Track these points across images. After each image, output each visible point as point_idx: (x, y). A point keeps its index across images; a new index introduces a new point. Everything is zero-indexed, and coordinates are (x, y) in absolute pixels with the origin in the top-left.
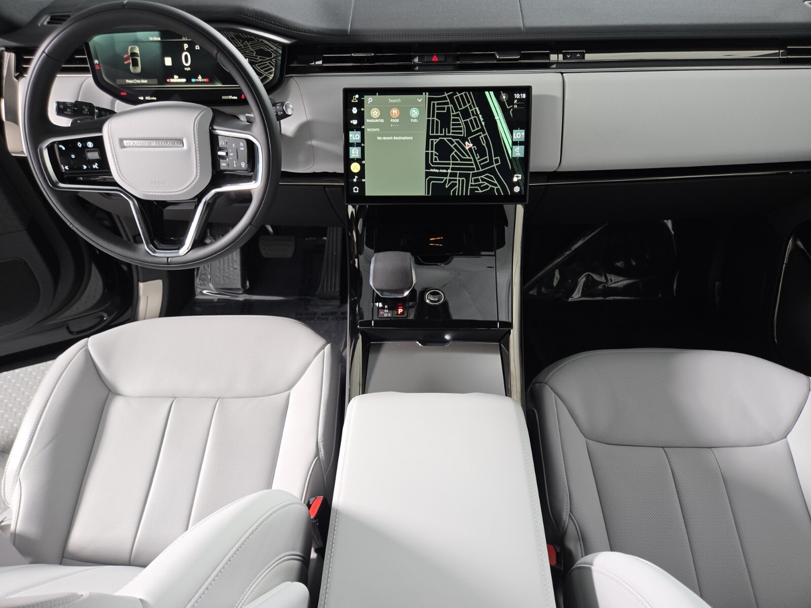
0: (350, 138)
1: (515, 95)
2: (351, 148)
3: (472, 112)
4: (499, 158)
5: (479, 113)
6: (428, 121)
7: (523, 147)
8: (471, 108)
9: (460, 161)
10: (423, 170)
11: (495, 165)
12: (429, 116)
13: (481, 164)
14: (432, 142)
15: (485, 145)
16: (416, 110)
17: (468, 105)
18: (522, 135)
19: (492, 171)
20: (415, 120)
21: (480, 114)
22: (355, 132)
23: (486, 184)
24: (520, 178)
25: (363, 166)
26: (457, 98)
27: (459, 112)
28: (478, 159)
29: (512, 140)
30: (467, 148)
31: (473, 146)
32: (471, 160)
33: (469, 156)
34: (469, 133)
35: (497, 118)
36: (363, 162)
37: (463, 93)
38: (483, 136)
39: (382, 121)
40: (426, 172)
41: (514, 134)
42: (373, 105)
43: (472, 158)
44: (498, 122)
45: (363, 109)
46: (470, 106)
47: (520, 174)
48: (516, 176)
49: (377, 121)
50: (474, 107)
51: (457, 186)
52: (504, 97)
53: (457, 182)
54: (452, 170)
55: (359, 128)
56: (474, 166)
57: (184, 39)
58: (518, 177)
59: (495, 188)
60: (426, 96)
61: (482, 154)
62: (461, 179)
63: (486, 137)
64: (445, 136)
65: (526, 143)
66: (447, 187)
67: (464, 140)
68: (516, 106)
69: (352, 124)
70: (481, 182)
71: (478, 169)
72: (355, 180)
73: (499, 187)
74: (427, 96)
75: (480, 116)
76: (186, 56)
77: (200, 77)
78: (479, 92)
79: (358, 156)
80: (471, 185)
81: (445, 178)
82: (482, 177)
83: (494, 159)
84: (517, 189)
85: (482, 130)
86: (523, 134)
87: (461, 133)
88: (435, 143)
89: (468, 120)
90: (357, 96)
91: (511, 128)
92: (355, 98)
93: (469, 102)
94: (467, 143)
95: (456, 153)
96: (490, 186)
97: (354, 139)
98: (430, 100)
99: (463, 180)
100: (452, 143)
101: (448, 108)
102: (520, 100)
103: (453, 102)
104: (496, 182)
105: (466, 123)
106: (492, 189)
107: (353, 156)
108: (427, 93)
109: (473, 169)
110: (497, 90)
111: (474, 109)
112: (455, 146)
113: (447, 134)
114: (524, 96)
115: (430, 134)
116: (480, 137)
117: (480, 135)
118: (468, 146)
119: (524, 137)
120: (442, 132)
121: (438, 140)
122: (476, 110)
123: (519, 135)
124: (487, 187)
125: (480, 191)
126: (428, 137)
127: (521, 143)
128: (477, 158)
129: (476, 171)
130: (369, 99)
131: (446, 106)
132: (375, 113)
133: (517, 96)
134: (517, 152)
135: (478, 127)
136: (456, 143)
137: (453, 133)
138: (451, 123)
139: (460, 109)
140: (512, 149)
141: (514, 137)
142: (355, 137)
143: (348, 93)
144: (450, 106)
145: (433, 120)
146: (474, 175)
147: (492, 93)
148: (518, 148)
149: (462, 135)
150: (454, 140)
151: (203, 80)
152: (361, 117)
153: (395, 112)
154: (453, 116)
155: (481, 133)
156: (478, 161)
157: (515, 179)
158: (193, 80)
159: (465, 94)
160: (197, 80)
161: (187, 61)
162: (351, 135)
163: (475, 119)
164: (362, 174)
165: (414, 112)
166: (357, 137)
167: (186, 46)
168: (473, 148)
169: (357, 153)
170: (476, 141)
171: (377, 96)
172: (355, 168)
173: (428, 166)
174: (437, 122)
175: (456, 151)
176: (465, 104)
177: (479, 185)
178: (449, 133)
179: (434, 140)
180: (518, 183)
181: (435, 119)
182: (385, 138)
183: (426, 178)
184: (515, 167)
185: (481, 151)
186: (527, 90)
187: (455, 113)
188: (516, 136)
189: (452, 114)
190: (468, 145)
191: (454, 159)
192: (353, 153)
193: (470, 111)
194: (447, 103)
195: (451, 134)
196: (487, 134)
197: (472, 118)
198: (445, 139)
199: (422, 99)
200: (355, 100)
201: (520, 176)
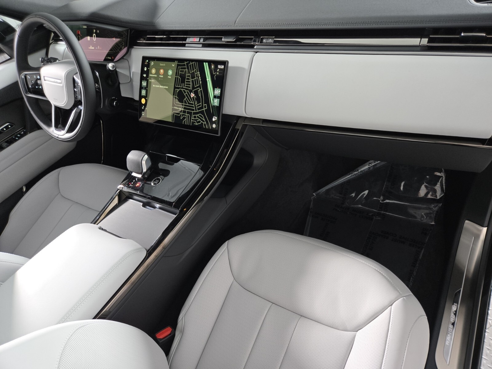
1: (218, 66)
2: (142, 90)
3: (196, 74)
4: (206, 105)
5: (199, 76)
6: (176, 78)
7: (219, 100)
8: (196, 72)
9: (188, 104)
10: (171, 107)
11: (204, 109)
12: (176, 75)
13: (198, 107)
14: (176, 90)
15: (200, 96)
16: (171, 71)
17: (195, 70)
18: (219, 92)
19: (202, 112)
20: (170, 77)
22: (144, 81)
23: (200, 120)
24: (216, 119)
25: (146, 101)
26: (190, 65)
27: (190, 74)
28: (197, 104)
29: (214, 94)
30: (192, 97)
31: (195, 96)
32: (192, 104)
33: (192, 102)
34: (193, 88)
35: (207, 80)
36: (147, 98)
37: (193, 63)
38: (200, 90)
39: (156, 76)
41: (215, 91)
42: (153, 67)
43: (193, 103)
44: (208, 82)
45: (149, 69)
46: (196, 71)
47: (216, 116)
48: (214, 118)
49: (154, 76)
50: (198, 72)
51: (186, 119)
52: (213, 67)
53: (186, 116)
54: (184, 109)
55: (146, 79)
56: (194, 108)
58: (215, 118)
59: (204, 123)
60: (176, 63)
61: (199, 102)
62: (188, 115)
63: (201, 91)
64: (182, 88)
65: (221, 97)
66: (181, 119)
67: (191, 91)
68: (218, 73)
69: (144, 76)
70: (197, 119)
71: (196, 110)
72: (143, 108)
73: (205, 123)
74: (177, 63)
75: (200, 78)
76: (94, 36)
78: (201, 62)
79: (145, 94)
80: (193, 120)
81: (181, 113)
82: (198, 115)
83: (204, 105)
84: (214, 126)
85: (199, 86)
86: (220, 91)
87: (189, 87)
88: (177, 92)
89: (194, 79)
90: (147, 61)
91: (214, 87)
93: (195, 69)
94: (192, 93)
95: (186, 99)
96: (201, 122)
98: (178, 65)
99: (189, 116)
100: (185, 92)
101: (185, 71)
102: (220, 69)
103: (188, 68)
104: (204, 120)
105: (193, 81)
106: (202, 123)
107: (143, 94)
108: (177, 61)
109: (193, 110)
110: (210, 62)
111: (197, 73)
112: (186, 95)
113: (183, 87)
114: (222, 67)
115: (176, 86)
116: (198, 91)
117: (199, 89)
118: (192, 95)
119: (220, 93)
120: (181, 86)
121: (179, 90)
122: (198, 73)
123: (218, 92)
124: (200, 122)
125: (196, 124)
126: (175, 88)
127: (218, 97)
128: (196, 104)
129: (195, 111)
130: (152, 63)
131: (184, 70)
132: (154, 71)
133: (219, 67)
134: (216, 103)
135: (198, 84)
136: (187, 93)
137: (186, 87)
138: (186, 80)
139: (191, 72)
140: (213, 100)
141: (215, 93)
143: (144, 58)
144: (187, 70)
145: (178, 78)
146: (194, 113)
147: (207, 63)
148: (216, 100)
149: (190, 89)
150: (186, 91)
151: (100, 48)
152: (148, 72)
153: (162, 71)
154: (187, 76)
155: (199, 88)
156: (196, 105)
157: (214, 120)
158: (96, 48)
159: (194, 63)
161: (94, 39)
162: (143, 83)
163: (197, 79)
164: (145, 105)
165: (170, 72)
166: (145, 84)
168: (194, 97)
170: (196, 93)
171: (156, 62)
172: (143, 101)
173: (173, 105)
174: (179, 79)
175: (186, 97)
176: (193, 70)
177: (196, 120)
178: (184, 86)
179: (177, 90)
180: (214, 122)
181: (179, 77)
182: (156, 86)
183: (172, 112)
184: (214, 112)
185: (198, 99)
186: (224, 63)
187: (188, 75)
189: (187, 75)
190: (193, 95)
191: (185, 102)
193: (195, 74)
194: (185, 68)
195: (185, 87)
196: (202, 89)
197: (196, 78)
198: (182, 90)
199: (174, 65)
200: (146, 63)
201: (216, 118)
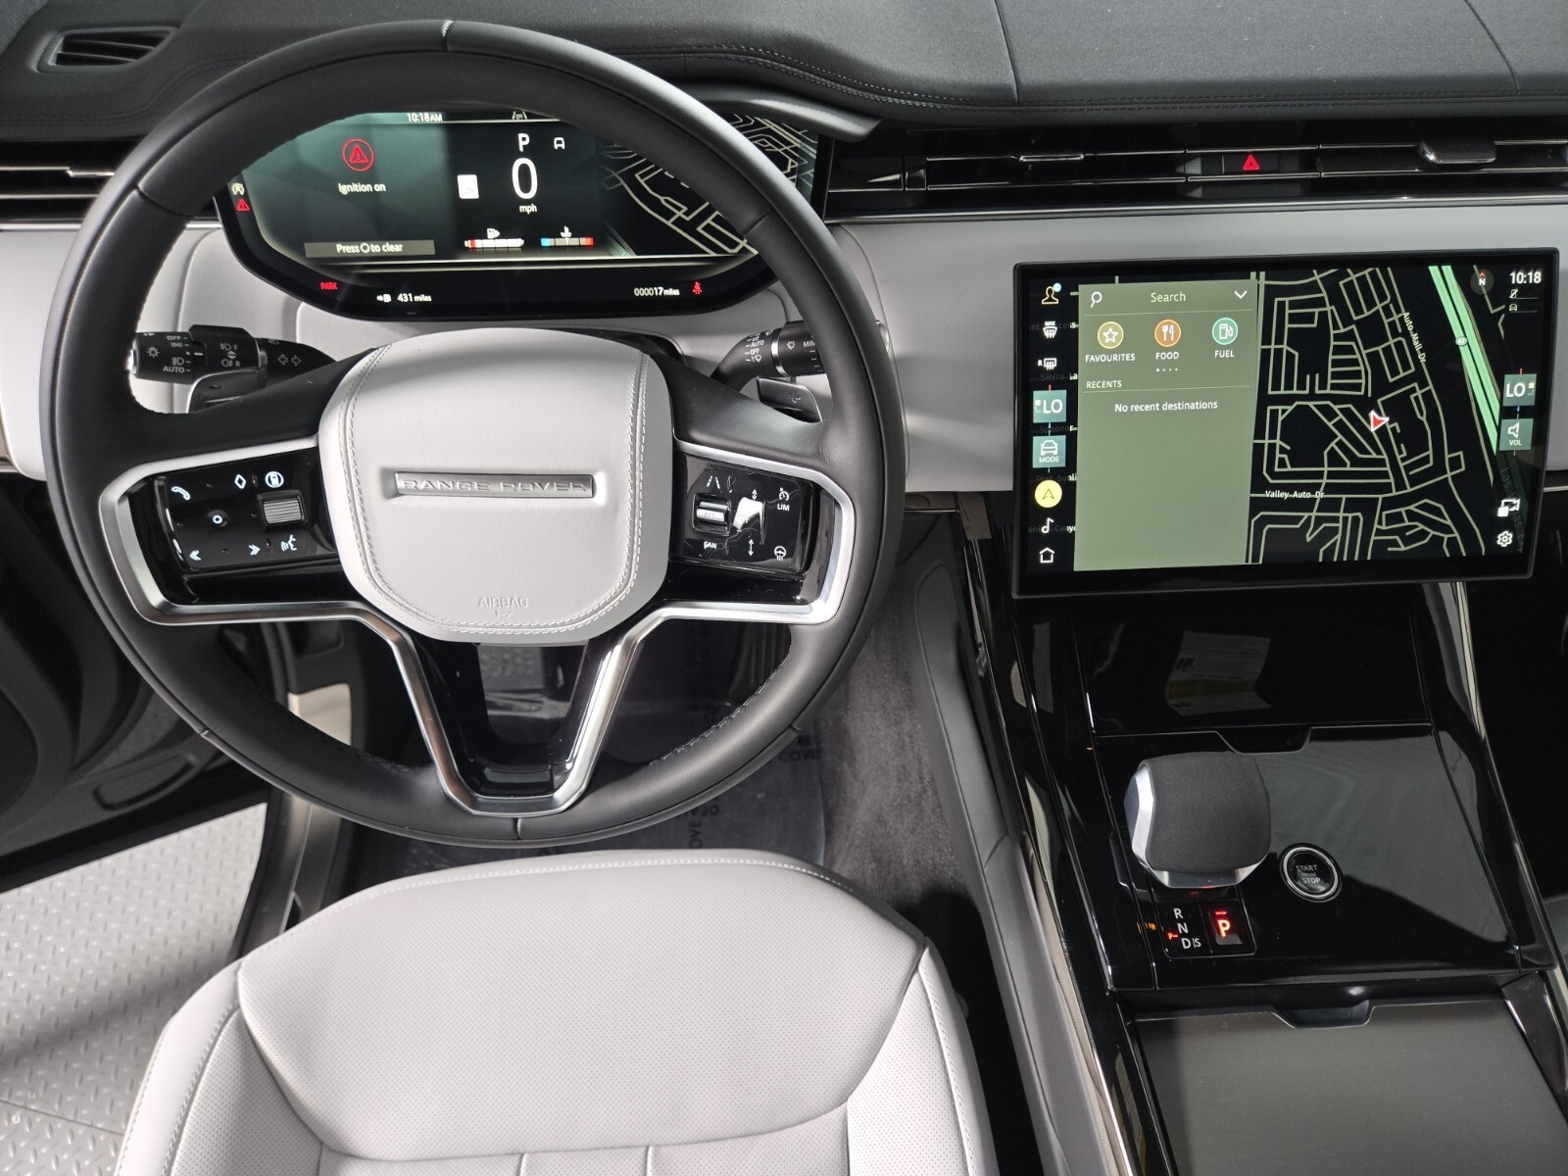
0: (1036, 411)
1: (1513, 274)
2: (1036, 439)
3: (1392, 325)
4: (1461, 453)
5: (1410, 328)
6: (1265, 354)
7: (1530, 422)
8: (1389, 314)
9: (1351, 466)
10: (1245, 494)
11: (1449, 475)
12: (1266, 340)
13: (1411, 473)
14: (1274, 413)
15: (1424, 419)
16: (1230, 324)
17: (1379, 306)
18: (1528, 390)
19: (1440, 492)
20: (1227, 354)
21: (1414, 331)
22: (1049, 392)
23: (1421, 527)
24: (1517, 508)
25: (1069, 490)
26: (1349, 286)
27: (1354, 327)
28: (1403, 460)
29: (1501, 401)
30: (1373, 429)
31: (1390, 422)
32: (1381, 463)
33: (1378, 452)
34: (1381, 385)
35: (1460, 341)
36: (1071, 478)
37: (1366, 272)
38: (1419, 393)
39: (1130, 357)
40: (1251, 498)
41: (1508, 387)
42: (1105, 313)
43: (1385, 456)
44: (1464, 353)
45: (1073, 325)
46: (1386, 309)
47: (1516, 497)
48: (1506, 504)
49: (1115, 357)
50: (1398, 311)
51: (1339, 537)
52: (1482, 282)
53: (1340, 525)
54: (1326, 491)
55: (1064, 380)
56: (1392, 480)
57: (517, 118)
58: (1511, 505)
59: (1446, 536)
60: (1259, 281)
61: (1415, 444)
62: (1350, 515)
63: (1427, 396)
64: (1312, 396)
65: (1539, 411)
66: (1309, 539)
67: (1366, 405)
68: (1513, 308)
69: (1042, 368)
70: (1407, 523)
71: (1400, 485)
72: (1045, 529)
73: (1456, 534)
74: (1263, 282)
75: (1415, 337)
76: (524, 169)
77: (567, 233)
78: (1411, 268)
79: (1056, 459)
80: (1379, 532)
81: (1306, 515)
82: (1412, 507)
83: (1447, 456)
84: (1505, 539)
85: (1418, 377)
86: (1532, 385)
87: (1357, 387)
88: (1281, 418)
89: (1379, 348)
90: (1057, 287)
91: (1501, 367)
92: (1050, 291)
93: (1382, 298)
94: (1373, 414)
95: (1340, 444)
96: (1432, 533)
97: (1045, 412)
98: (1271, 293)
99: (1356, 520)
100: (1331, 414)
101: (1324, 315)
102: (1525, 289)
103: (1336, 298)
104: (1449, 522)
105: (1373, 358)
106: (1437, 541)
107: (1041, 460)
108: (1263, 274)
109: (1387, 488)
110: (1463, 263)
111: (1396, 317)
112: (1340, 425)
113: (1317, 391)
114: (1537, 277)
115: (1270, 392)
116: (1412, 397)
117: (1413, 390)
118: (1377, 422)
119: (1532, 394)
120: (1301, 386)
121: (1290, 408)
122: (1401, 319)
123: (1521, 388)
124: (1423, 534)
125: (1403, 548)
126: (1264, 400)
127: (1524, 412)
128: (1399, 457)
129: (1394, 493)
130: (1092, 296)
131: (1317, 311)
132: (1110, 335)
133: (1518, 277)
134: (1512, 437)
135: (1406, 367)
136: (1341, 416)
137: (1334, 387)
138: (1331, 357)
139: (1355, 318)
140: (1498, 429)
141: (1508, 394)
142: (1048, 408)
143: (1030, 279)
144: (1329, 308)
145: (1279, 352)
146: (1389, 503)
147: (1448, 269)
148: (1517, 425)
149: (1362, 393)
150: (1336, 408)
151: (575, 242)
152: (1067, 348)
153: (1168, 331)
154: (1337, 337)
155: (1416, 385)
156: (1401, 465)
157: (1503, 512)
158: (546, 242)
159: (1373, 275)
160: (559, 242)
161: (526, 185)
162: (1037, 403)
163: (1399, 345)
164: (1066, 510)
165: (1225, 331)
166: (1057, 406)
167: (523, 140)
168: (1389, 427)
169: (1055, 453)
170: (1399, 409)
171: (1117, 287)
172: (1048, 494)
173: (1258, 483)
174: (1290, 356)
175: (1340, 437)
176: (1371, 304)
177: (1400, 532)
178: (1323, 386)
179: (1280, 408)
180: (1507, 524)
181: (1285, 347)
182: (1137, 408)
183: (1251, 516)
184: (1506, 479)
185: (1412, 436)
186: (1545, 259)
187: (1342, 330)
188: (1511, 391)
189: (1332, 332)
190: (1377, 420)
191: (1334, 460)
192: (1043, 453)
193: (1386, 321)
194: (1320, 302)
195: (1328, 391)
196: (1431, 387)
197: (1391, 342)
198: (1311, 404)
199: (1247, 291)
200: (1050, 300)
201: (1517, 502)
